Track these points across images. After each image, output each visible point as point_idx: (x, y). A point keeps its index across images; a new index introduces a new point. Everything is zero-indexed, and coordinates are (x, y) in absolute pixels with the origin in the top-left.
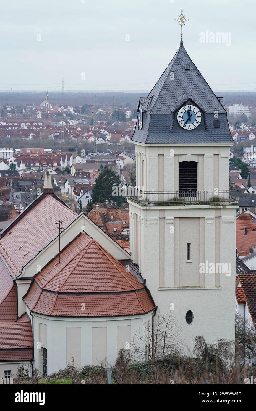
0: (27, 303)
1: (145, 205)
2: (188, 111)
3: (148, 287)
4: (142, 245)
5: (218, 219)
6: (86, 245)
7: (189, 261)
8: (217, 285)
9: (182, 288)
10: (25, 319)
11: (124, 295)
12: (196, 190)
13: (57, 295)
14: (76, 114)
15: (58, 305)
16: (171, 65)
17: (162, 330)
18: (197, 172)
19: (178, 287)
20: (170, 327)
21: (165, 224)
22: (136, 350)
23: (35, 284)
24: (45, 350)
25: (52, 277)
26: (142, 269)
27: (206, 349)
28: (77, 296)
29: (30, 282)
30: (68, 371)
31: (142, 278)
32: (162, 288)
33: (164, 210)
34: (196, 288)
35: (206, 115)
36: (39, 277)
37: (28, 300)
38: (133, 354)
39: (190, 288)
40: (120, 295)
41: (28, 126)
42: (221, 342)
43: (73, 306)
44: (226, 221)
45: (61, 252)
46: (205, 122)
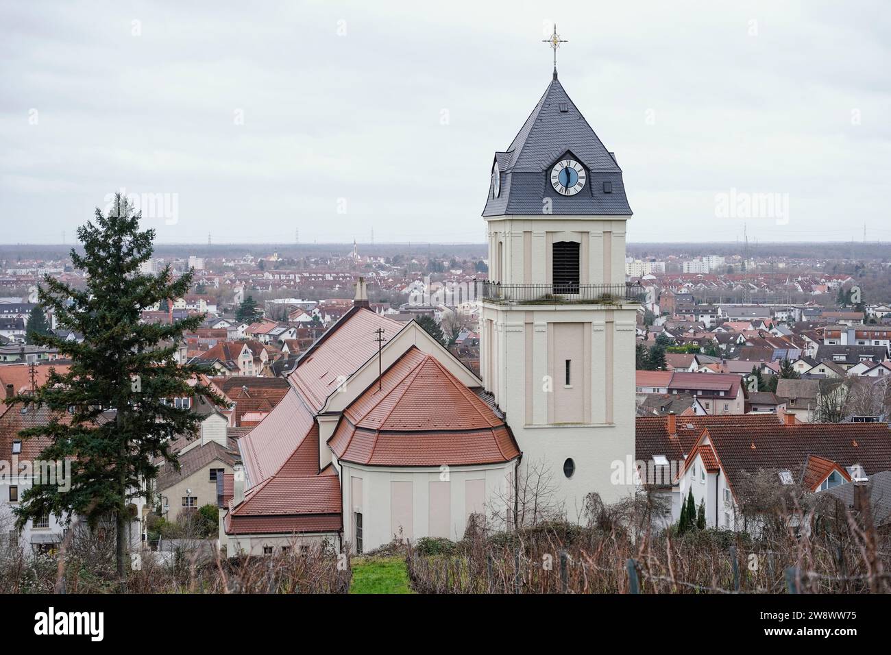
0: (333, 448)
1: (505, 304)
2: (566, 168)
3: (509, 425)
4: (501, 361)
5: (610, 325)
6: (419, 363)
7: (568, 386)
8: (609, 421)
9: (558, 426)
10: (330, 472)
11: (475, 434)
12: (579, 283)
13: (377, 434)
14: (387, 265)
15: (378, 449)
16: (540, 105)
17: (533, 486)
18: (578, 258)
19: (552, 424)
20: (544, 482)
21: (534, 332)
22: (495, 514)
23: (345, 420)
24: (359, 516)
25: (369, 410)
26: (500, 399)
27: (603, 511)
28: (407, 436)
29: (337, 418)
30: (395, 546)
31: (500, 411)
32: (529, 425)
33: (532, 311)
34: (578, 426)
35: (592, 175)
36: (351, 411)
37: (334, 445)
38: (491, 521)
39: (569, 426)
40: (470, 434)
41: (333, 277)
42: (625, 500)
43: (402, 450)
44: (622, 328)
45: (382, 375)
46: (590, 185)
